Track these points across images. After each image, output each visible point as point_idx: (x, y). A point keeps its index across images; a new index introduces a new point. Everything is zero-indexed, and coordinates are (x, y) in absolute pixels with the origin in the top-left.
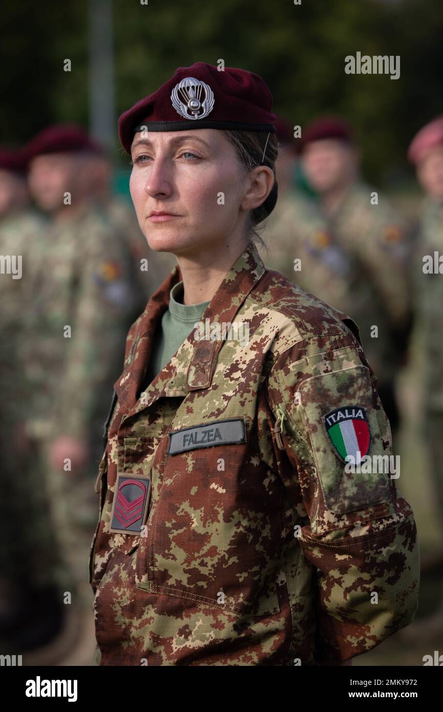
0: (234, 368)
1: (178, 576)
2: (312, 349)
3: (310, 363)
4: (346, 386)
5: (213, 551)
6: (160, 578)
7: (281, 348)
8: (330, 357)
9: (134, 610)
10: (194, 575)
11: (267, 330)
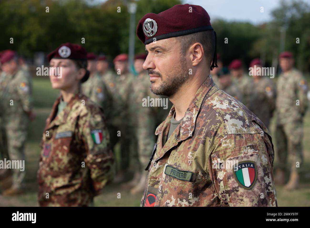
0: (71, 118)
1: (56, 169)
2: (89, 115)
3: (88, 118)
4: (97, 124)
5: (64, 163)
6: (52, 169)
7: (82, 114)
8: (94, 117)
9: (46, 176)
10: (60, 169)
11: (79, 109)
